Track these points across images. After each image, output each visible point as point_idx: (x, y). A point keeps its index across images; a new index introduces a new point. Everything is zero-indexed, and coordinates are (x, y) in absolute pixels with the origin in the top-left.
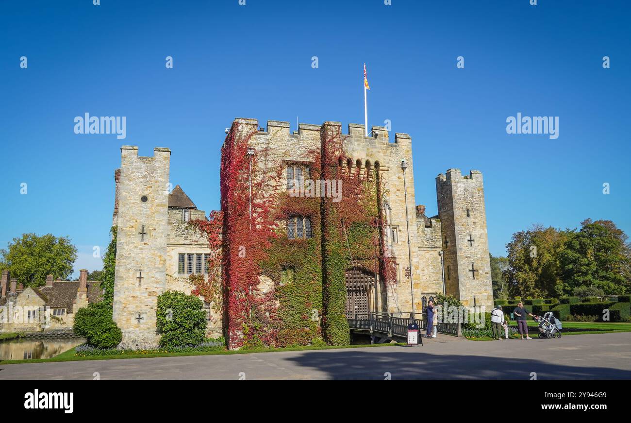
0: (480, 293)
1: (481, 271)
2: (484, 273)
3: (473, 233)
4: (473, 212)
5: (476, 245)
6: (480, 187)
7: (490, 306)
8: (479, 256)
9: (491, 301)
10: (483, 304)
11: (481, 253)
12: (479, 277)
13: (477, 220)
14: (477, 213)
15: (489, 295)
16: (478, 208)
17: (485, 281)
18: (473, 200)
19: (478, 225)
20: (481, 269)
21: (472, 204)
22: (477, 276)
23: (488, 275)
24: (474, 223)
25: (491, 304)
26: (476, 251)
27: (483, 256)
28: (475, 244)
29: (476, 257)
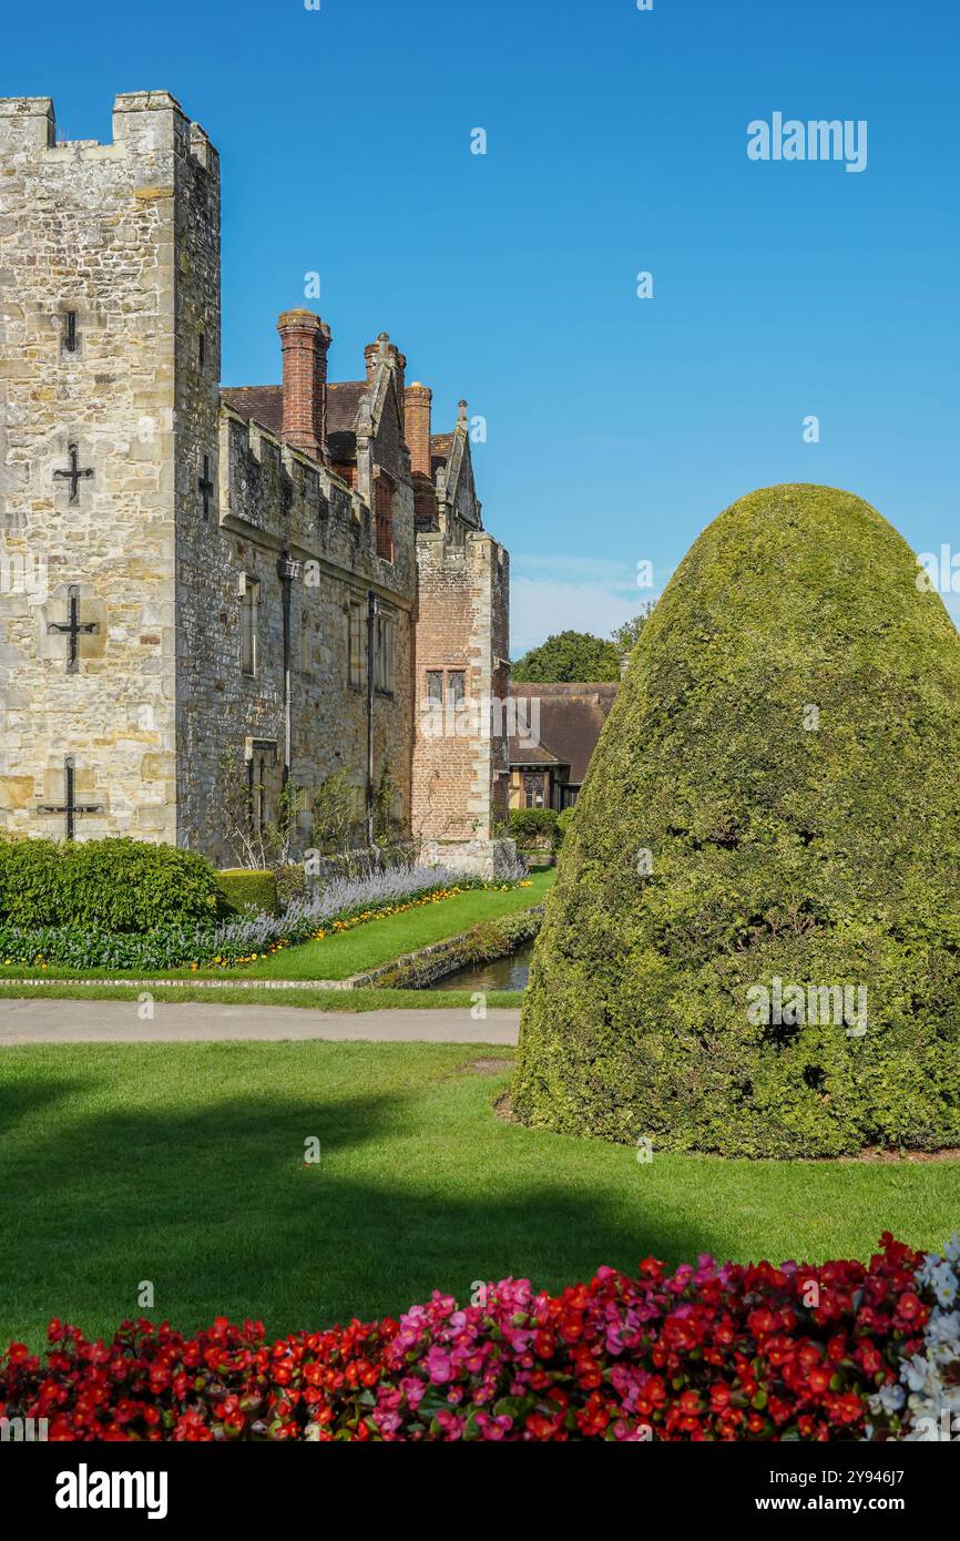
0: (106, 742)
1: (117, 633)
2: (135, 642)
3: (94, 435)
4: (102, 322)
5: (103, 495)
6: (151, 180)
7: (155, 807)
8: (115, 553)
9: (161, 784)
10: (117, 795)
11: (132, 536)
12: (105, 661)
13: (118, 366)
14: (125, 330)
15: (156, 750)
16: (131, 300)
17: (140, 679)
18: (111, 261)
19: (123, 389)
20: (116, 620)
21: (100, 280)
22: (94, 652)
23: (157, 651)
24: (103, 380)
25: (158, 800)
26: (98, 524)
27: (138, 552)
28: (98, 492)
29: (95, 560)
